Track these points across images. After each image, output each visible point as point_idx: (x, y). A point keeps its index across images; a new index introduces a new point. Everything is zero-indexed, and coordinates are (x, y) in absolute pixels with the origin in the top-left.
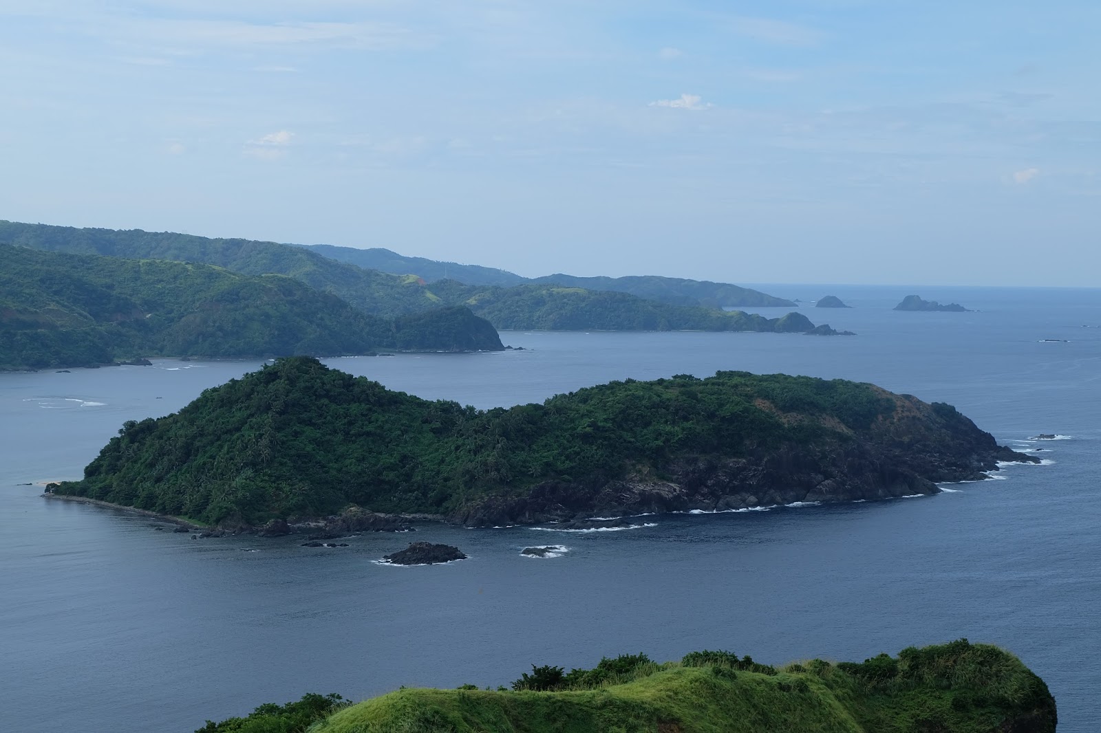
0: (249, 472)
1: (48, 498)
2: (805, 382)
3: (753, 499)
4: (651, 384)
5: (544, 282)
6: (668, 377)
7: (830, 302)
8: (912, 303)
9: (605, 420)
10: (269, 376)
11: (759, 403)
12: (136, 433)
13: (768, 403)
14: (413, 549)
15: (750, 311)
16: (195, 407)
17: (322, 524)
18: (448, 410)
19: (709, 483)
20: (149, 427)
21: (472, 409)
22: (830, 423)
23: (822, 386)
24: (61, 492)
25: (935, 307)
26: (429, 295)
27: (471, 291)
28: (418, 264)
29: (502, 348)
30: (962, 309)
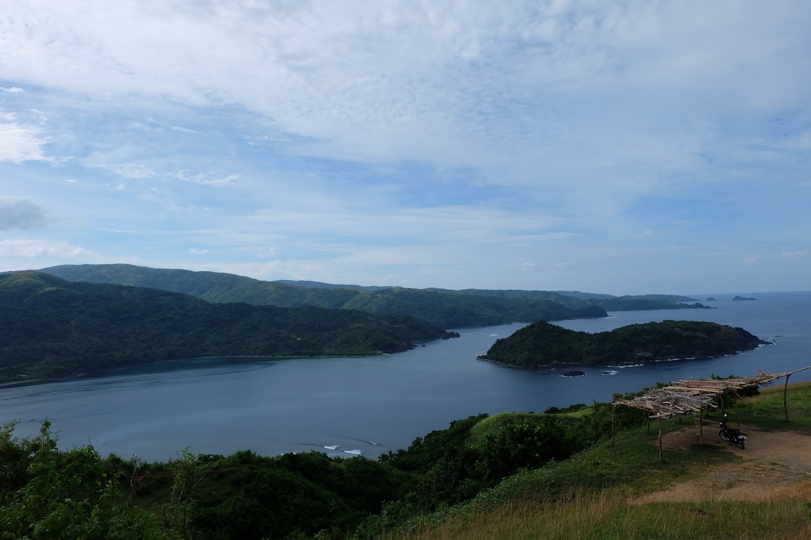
0: (527, 352)
1: (478, 359)
2: (692, 322)
3: (675, 357)
4: (642, 325)
5: (622, 298)
6: (648, 322)
7: (711, 299)
8: (737, 298)
9: (628, 335)
10: (532, 326)
11: (676, 329)
12: (499, 342)
13: (679, 329)
14: (570, 372)
15: (683, 303)
16: (514, 335)
17: (547, 366)
18: (582, 333)
19: (661, 352)
20: (503, 340)
21: (589, 333)
22: (699, 334)
23: (697, 323)
24: (481, 358)
25: (745, 299)
26: (588, 303)
27: (600, 301)
28: (587, 295)
29: (608, 316)
30: (754, 299)
